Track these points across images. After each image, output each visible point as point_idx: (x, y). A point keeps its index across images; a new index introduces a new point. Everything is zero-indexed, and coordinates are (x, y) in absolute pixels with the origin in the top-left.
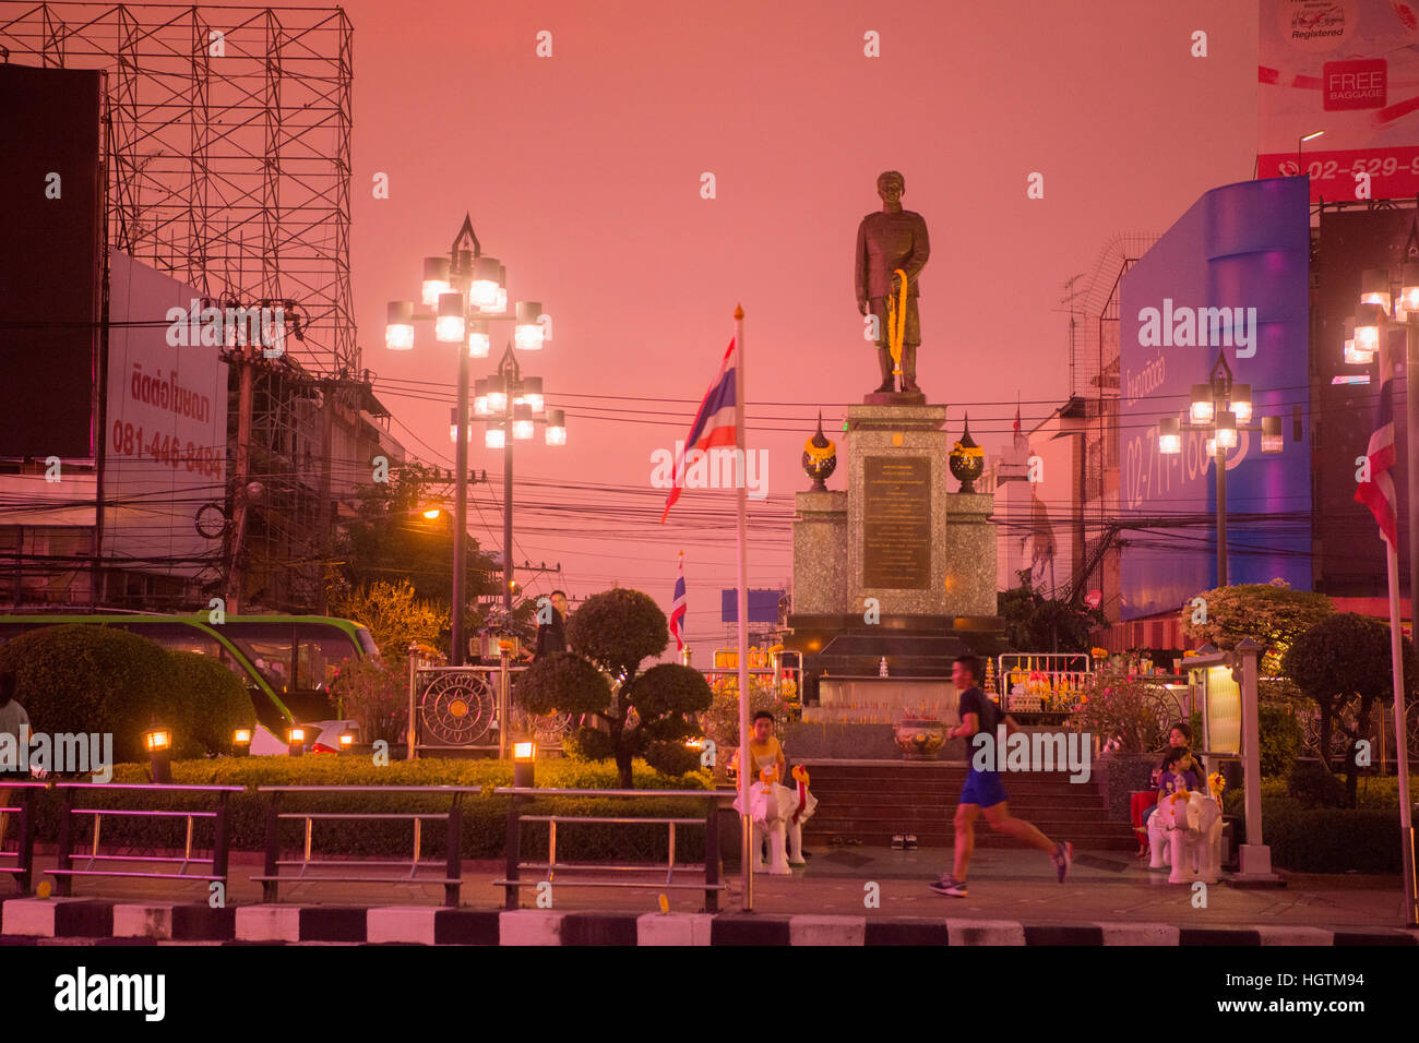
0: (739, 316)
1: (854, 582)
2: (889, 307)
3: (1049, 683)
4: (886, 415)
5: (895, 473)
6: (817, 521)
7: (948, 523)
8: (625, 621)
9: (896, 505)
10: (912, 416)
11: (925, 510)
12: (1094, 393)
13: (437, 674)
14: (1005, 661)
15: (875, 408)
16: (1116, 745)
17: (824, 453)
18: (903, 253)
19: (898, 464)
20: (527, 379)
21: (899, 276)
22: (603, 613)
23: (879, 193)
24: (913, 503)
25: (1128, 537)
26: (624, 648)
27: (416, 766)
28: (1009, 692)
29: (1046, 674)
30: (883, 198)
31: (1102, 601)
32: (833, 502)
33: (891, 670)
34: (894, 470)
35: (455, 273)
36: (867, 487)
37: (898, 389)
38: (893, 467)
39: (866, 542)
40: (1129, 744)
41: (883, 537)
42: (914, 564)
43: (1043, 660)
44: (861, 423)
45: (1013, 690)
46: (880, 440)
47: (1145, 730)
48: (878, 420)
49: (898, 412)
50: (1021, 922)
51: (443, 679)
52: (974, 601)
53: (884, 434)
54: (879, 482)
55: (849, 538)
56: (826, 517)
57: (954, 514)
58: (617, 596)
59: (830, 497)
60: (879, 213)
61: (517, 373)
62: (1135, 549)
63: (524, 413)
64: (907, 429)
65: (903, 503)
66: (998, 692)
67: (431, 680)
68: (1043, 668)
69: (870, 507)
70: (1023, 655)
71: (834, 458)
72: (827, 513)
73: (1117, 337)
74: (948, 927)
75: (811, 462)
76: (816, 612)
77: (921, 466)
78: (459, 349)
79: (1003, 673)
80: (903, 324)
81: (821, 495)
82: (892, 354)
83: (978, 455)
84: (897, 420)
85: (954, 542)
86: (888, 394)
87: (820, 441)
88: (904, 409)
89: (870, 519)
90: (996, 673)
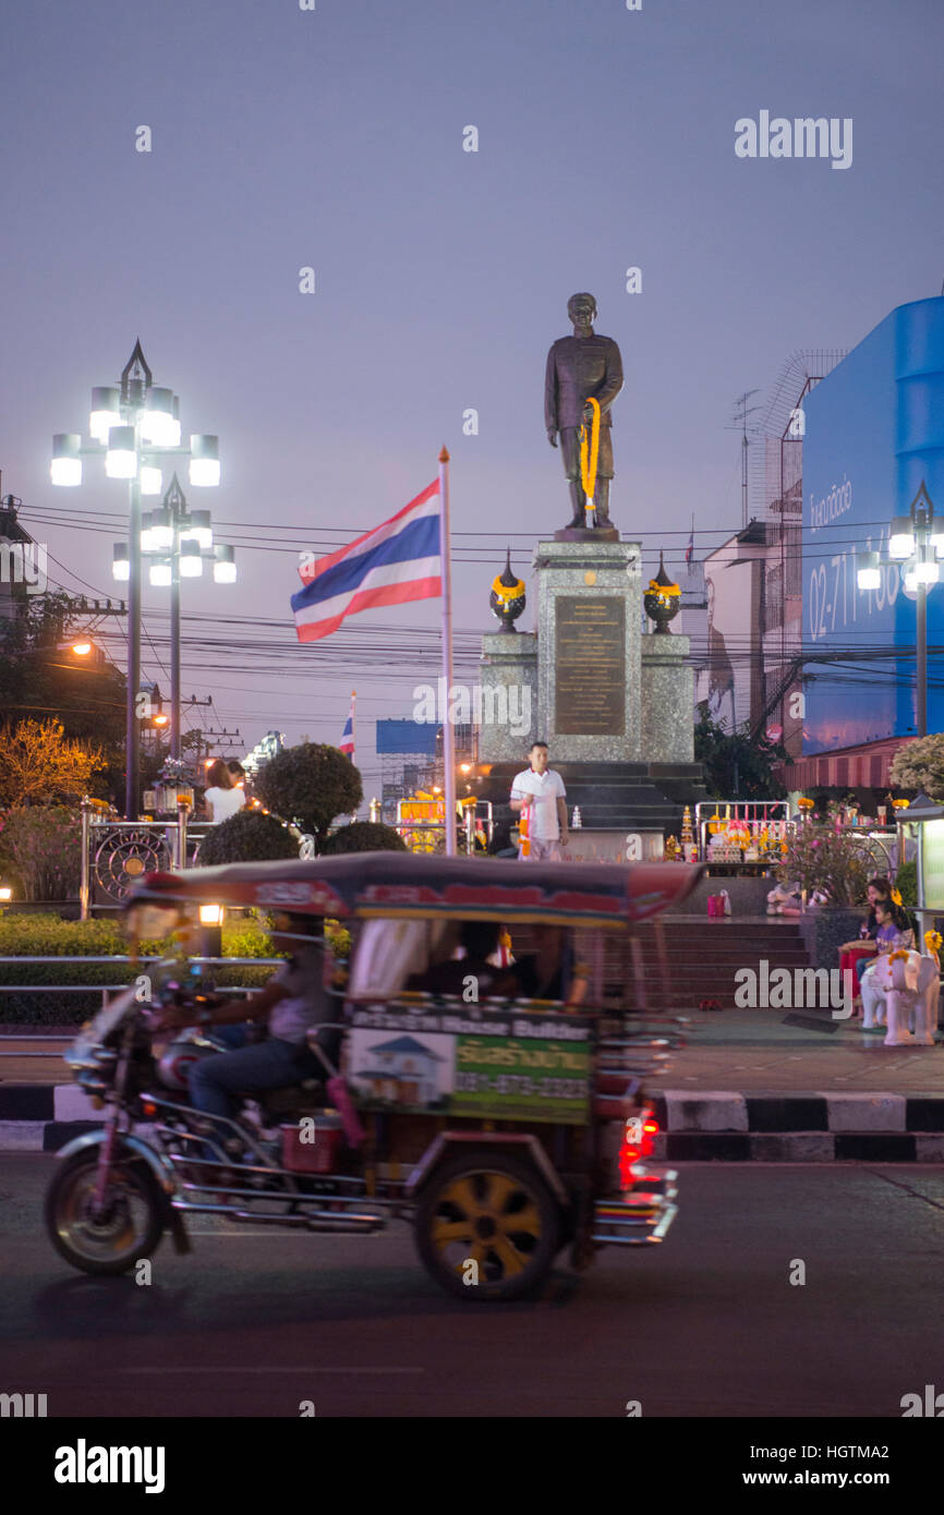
0: (445, 459)
1: (545, 729)
2: (580, 437)
3: (748, 832)
4: (578, 553)
5: (587, 614)
6: (506, 664)
7: (644, 665)
8: (318, 777)
9: (589, 647)
10: (605, 553)
11: (618, 652)
12: (774, 518)
13: (112, 830)
14: (703, 810)
15: (566, 545)
16: (823, 898)
17: (513, 593)
18: (595, 380)
19: (591, 604)
20: (192, 512)
21: (591, 405)
22: (294, 769)
23: (570, 316)
24: (606, 645)
25: (814, 671)
26: (316, 807)
27: (92, 927)
28: (708, 842)
29: (745, 822)
30: (574, 322)
31: (782, 736)
32: (523, 644)
33: (584, 822)
34: (587, 610)
35: (126, 404)
36: (558, 628)
37: (589, 524)
38: (585, 607)
39: (557, 687)
40: (837, 898)
41: (576, 680)
42: (607, 708)
43: (742, 808)
44: (553, 561)
45: (712, 841)
46: (572, 579)
47: (853, 884)
48: (571, 557)
49: (590, 549)
50: (741, 1093)
51: (117, 836)
52: (670, 747)
53: (575, 572)
54: (571, 623)
55: (540, 682)
56: (514, 660)
57: (650, 656)
58: (308, 751)
59: (519, 638)
60: (569, 337)
61: (184, 505)
62: (821, 684)
63: (192, 548)
64: (600, 566)
65: (596, 645)
66: (696, 842)
67: (105, 837)
68: (742, 816)
69: (562, 649)
70: (722, 803)
71: (523, 598)
72: (517, 656)
73: (799, 460)
74: (667, 1100)
75: (500, 601)
76: (505, 760)
77: (615, 606)
78: (131, 485)
79: (701, 822)
80: (596, 456)
81: (510, 637)
82: (584, 487)
83: (674, 594)
84: (589, 557)
85: (650, 685)
86: (579, 530)
87: (509, 580)
88: (596, 545)
89: (562, 662)
90: (693, 822)
